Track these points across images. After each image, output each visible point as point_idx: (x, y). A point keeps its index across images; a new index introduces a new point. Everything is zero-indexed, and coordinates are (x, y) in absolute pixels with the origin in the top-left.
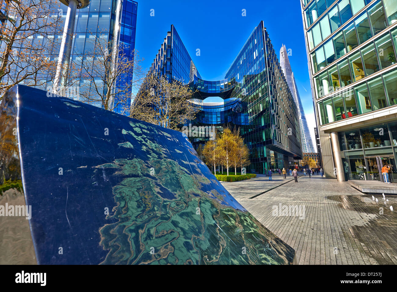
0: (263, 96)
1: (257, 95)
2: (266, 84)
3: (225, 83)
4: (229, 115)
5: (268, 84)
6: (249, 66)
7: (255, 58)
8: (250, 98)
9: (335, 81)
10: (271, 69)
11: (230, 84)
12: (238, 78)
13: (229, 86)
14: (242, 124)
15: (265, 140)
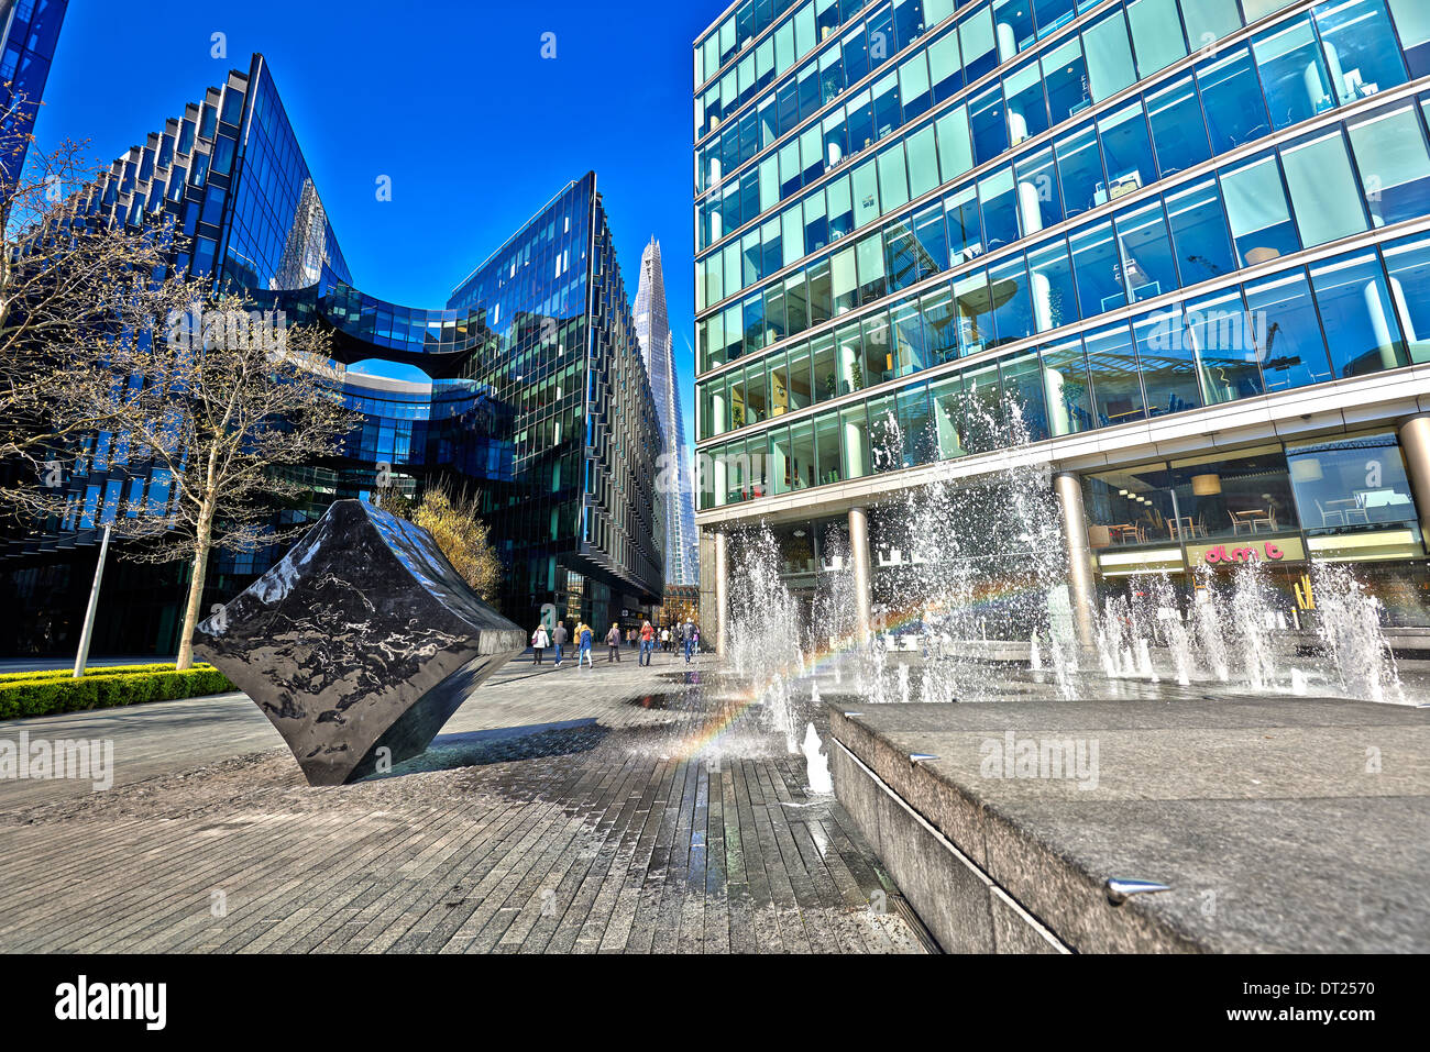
0: (568, 401)
1: (551, 390)
2: (580, 365)
3: (447, 325)
4: (447, 439)
5: (585, 365)
6: (537, 293)
7: (558, 274)
8: (526, 395)
9: (737, 404)
10: (601, 322)
11: (465, 330)
12: (496, 321)
13: (460, 336)
14: (489, 477)
15: (555, 537)
